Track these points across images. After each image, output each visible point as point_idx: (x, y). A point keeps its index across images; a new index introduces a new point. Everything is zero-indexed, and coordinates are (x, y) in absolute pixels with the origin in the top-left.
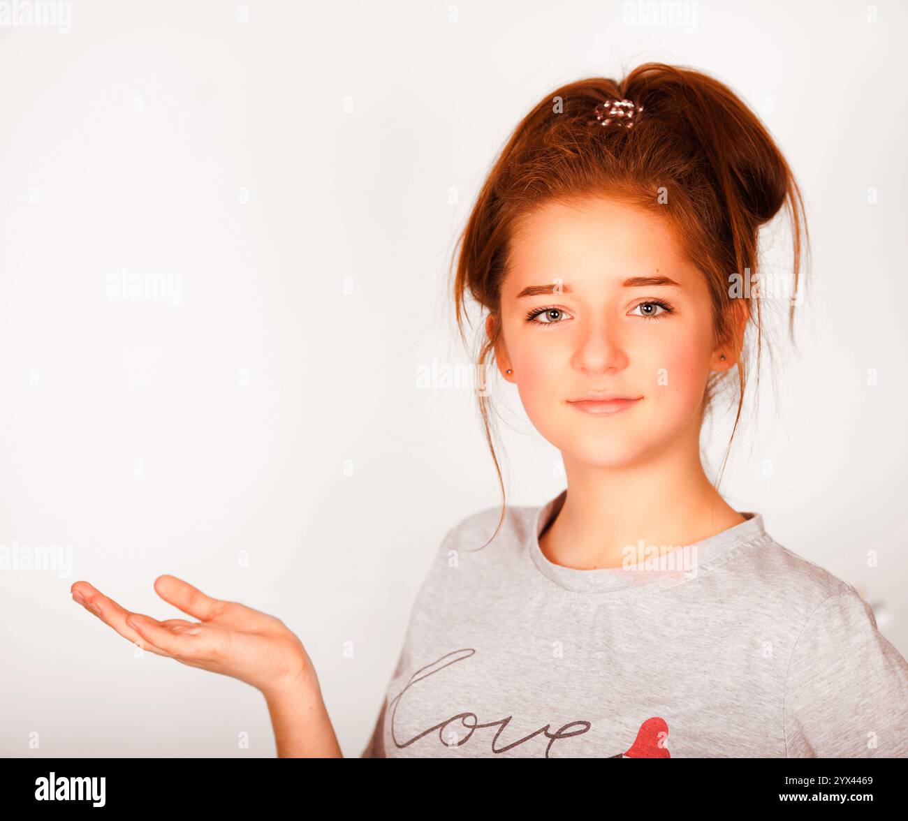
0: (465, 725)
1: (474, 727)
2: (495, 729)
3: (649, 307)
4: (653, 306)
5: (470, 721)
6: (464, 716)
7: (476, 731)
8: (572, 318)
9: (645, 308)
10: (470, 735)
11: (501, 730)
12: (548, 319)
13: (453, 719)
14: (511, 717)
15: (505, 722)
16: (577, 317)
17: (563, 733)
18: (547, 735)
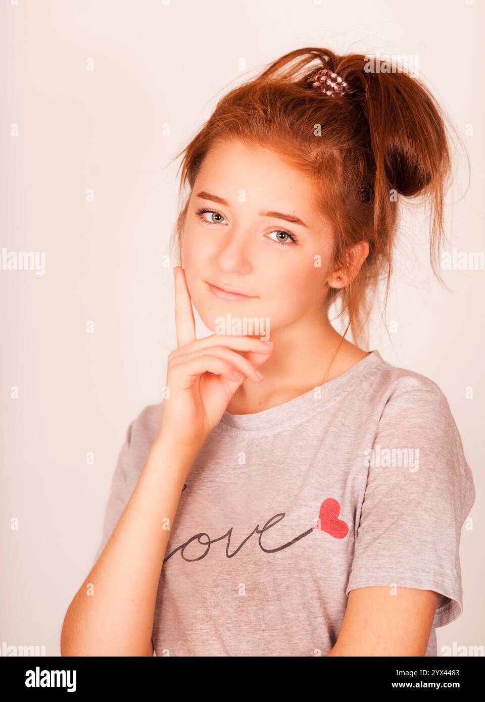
0: (202, 543)
1: (209, 543)
2: (225, 540)
3: (284, 235)
4: (286, 236)
5: (204, 539)
6: (198, 536)
7: (212, 545)
8: (227, 225)
9: (280, 236)
10: (208, 549)
11: (229, 540)
12: (213, 219)
13: (190, 541)
14: (232, 528)
15: (230, 533)
16: (230, 225)
17: (267, 526)
18: (258, 532)
